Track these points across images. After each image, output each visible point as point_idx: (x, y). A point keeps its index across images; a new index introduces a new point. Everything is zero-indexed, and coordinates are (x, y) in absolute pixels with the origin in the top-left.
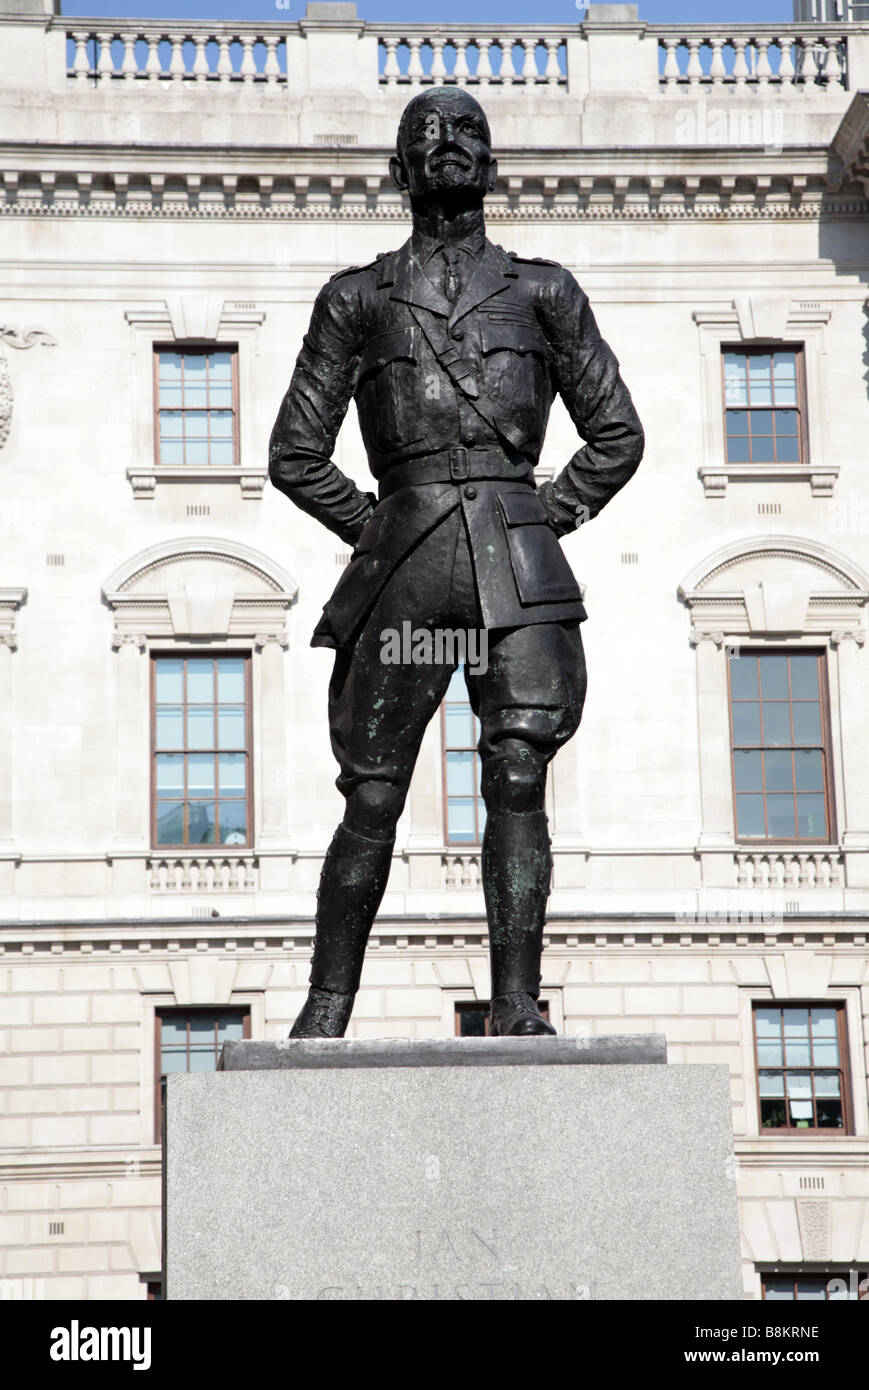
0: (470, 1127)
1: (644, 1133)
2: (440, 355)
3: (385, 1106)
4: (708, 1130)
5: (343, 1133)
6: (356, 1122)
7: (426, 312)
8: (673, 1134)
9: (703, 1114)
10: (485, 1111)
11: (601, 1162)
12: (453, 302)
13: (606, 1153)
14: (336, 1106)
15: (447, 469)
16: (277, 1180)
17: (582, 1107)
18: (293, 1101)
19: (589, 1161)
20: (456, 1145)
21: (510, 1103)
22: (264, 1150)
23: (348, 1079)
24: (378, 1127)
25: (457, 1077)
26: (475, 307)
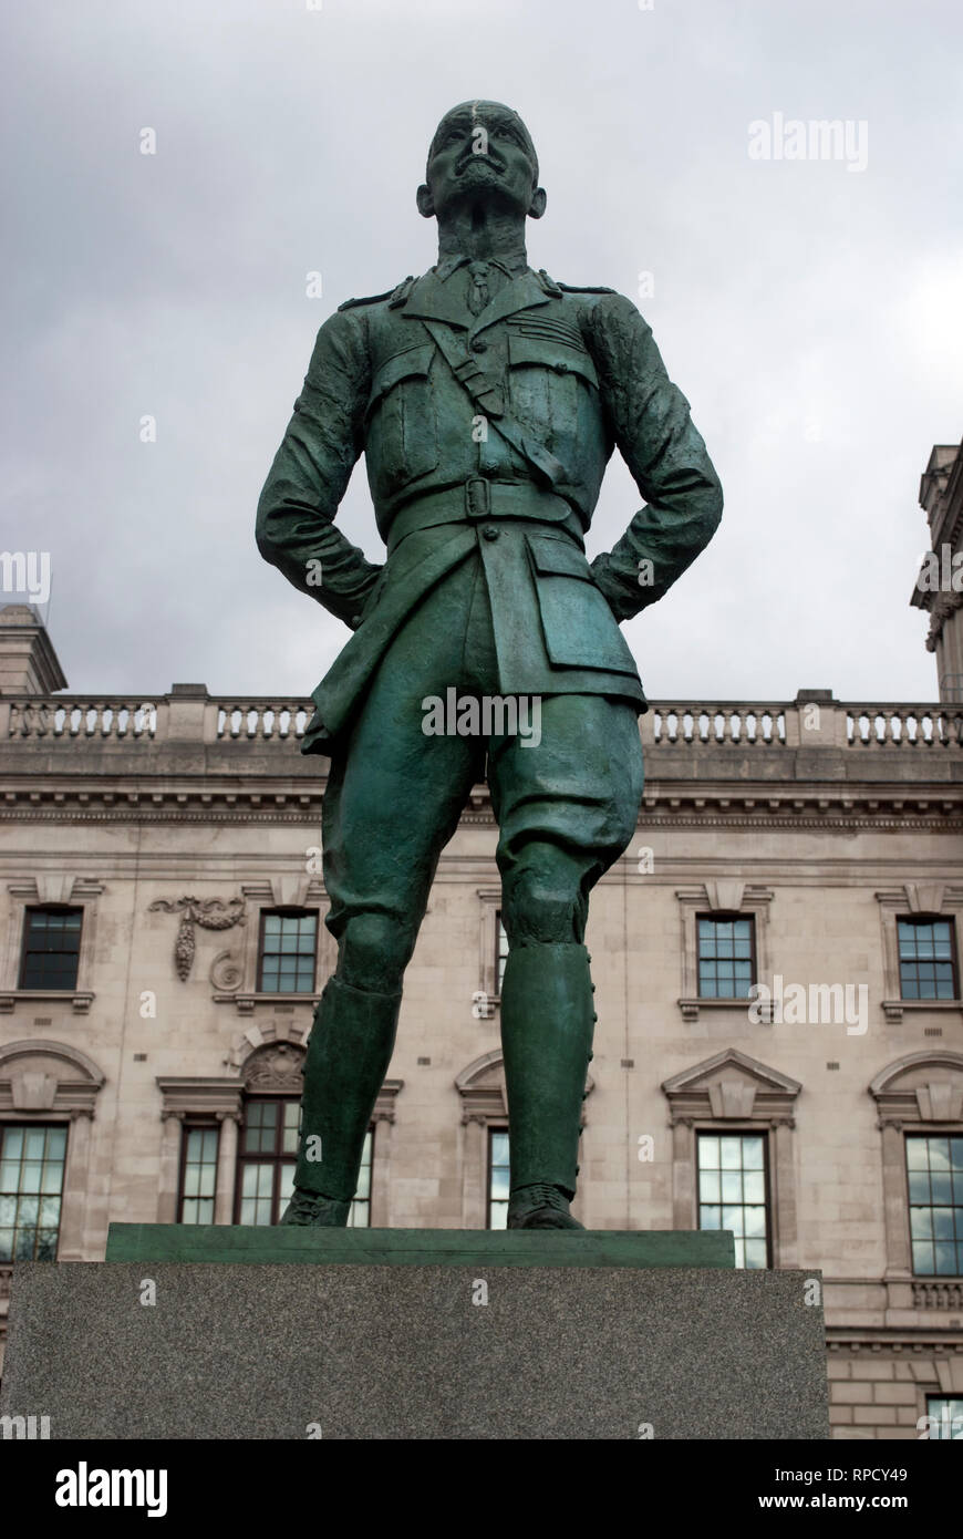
0: (441, 1353)
1: (695, 1367)
2: (457, 369)
3: (319, 1318)
4: (789, 1365)
5: (256, 1355)
6: (276, 1341)
7: (443, 326)
8: (738, 1368)
9: (784, 1342)
10: (462, 1330)
11: (631, 1408)
12: (476, 315)
13: (638, 1395)
14: (250, 1317)
15: (462, 505)
16: (157, 1420)
17: (607, 1328)
18: (189, 1308)
19: (614, 1406)
20: (419, 1378)
21: (501, 1319)
22: (140, 1376)
23: (268, 1279)
24: (308, 1348)
25: (426, 1281)
26: (504, 319)
